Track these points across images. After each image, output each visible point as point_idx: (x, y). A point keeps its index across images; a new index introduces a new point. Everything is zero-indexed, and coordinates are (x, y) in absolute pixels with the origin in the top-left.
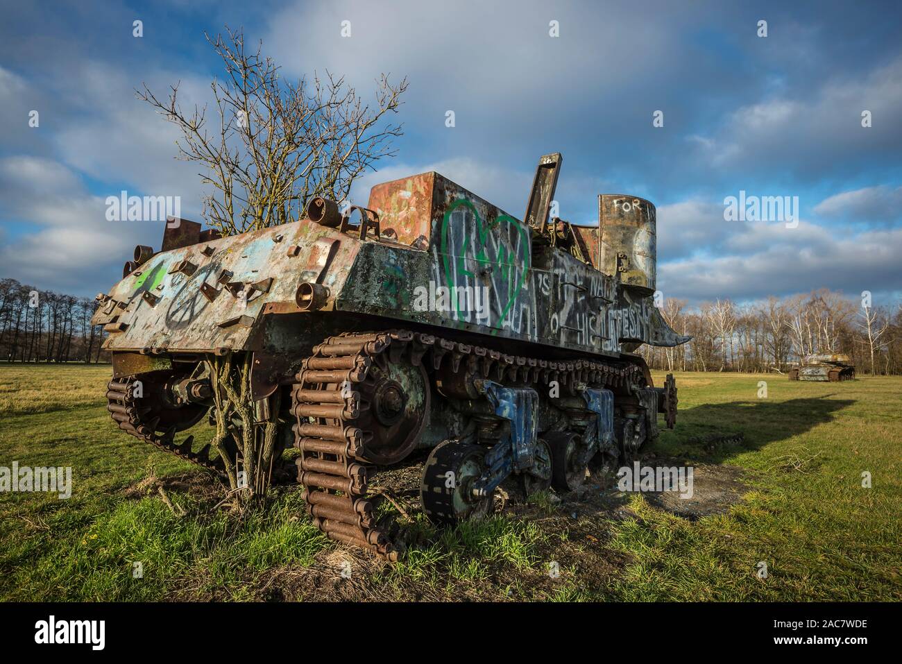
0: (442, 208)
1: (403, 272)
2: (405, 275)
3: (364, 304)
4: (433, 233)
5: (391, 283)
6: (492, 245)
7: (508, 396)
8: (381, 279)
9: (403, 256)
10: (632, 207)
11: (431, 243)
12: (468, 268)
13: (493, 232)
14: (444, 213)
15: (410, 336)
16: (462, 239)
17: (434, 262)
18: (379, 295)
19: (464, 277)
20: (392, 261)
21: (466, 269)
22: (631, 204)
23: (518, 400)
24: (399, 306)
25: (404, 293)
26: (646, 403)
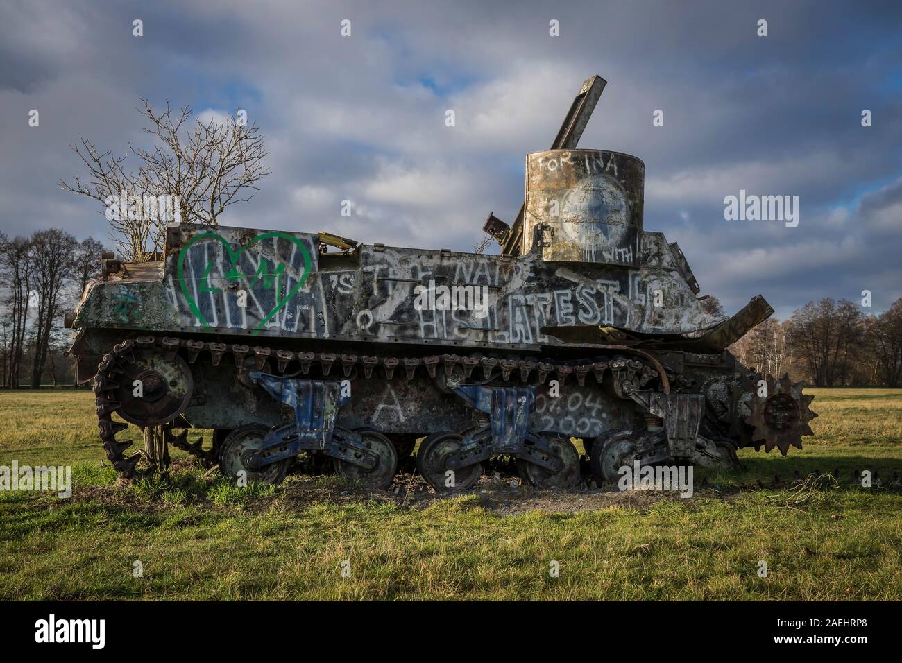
0: (177, 246)
1: (135, 299)
2: (136, 300)
3: (97, 322)
4: (168, 267)
5: (123, 306)
6: (249, 261)
7: (291, 387)
8: (112, 306)
9: (134, 287)
10: (559, 165)
11: (167, 273)
12: (212, 285)
13: (249, 251)
14: (180, 249)
15: (151, 340)
16: (204, 265)
17: (169, 287)
18: (111, 315)
19: (209, 293)
20: (124, 293)
21: (210, 286)
22: (559, 161)
23: (299, 392)
24: (131, 321)
25: (136, 312)
26: (660, 410)
